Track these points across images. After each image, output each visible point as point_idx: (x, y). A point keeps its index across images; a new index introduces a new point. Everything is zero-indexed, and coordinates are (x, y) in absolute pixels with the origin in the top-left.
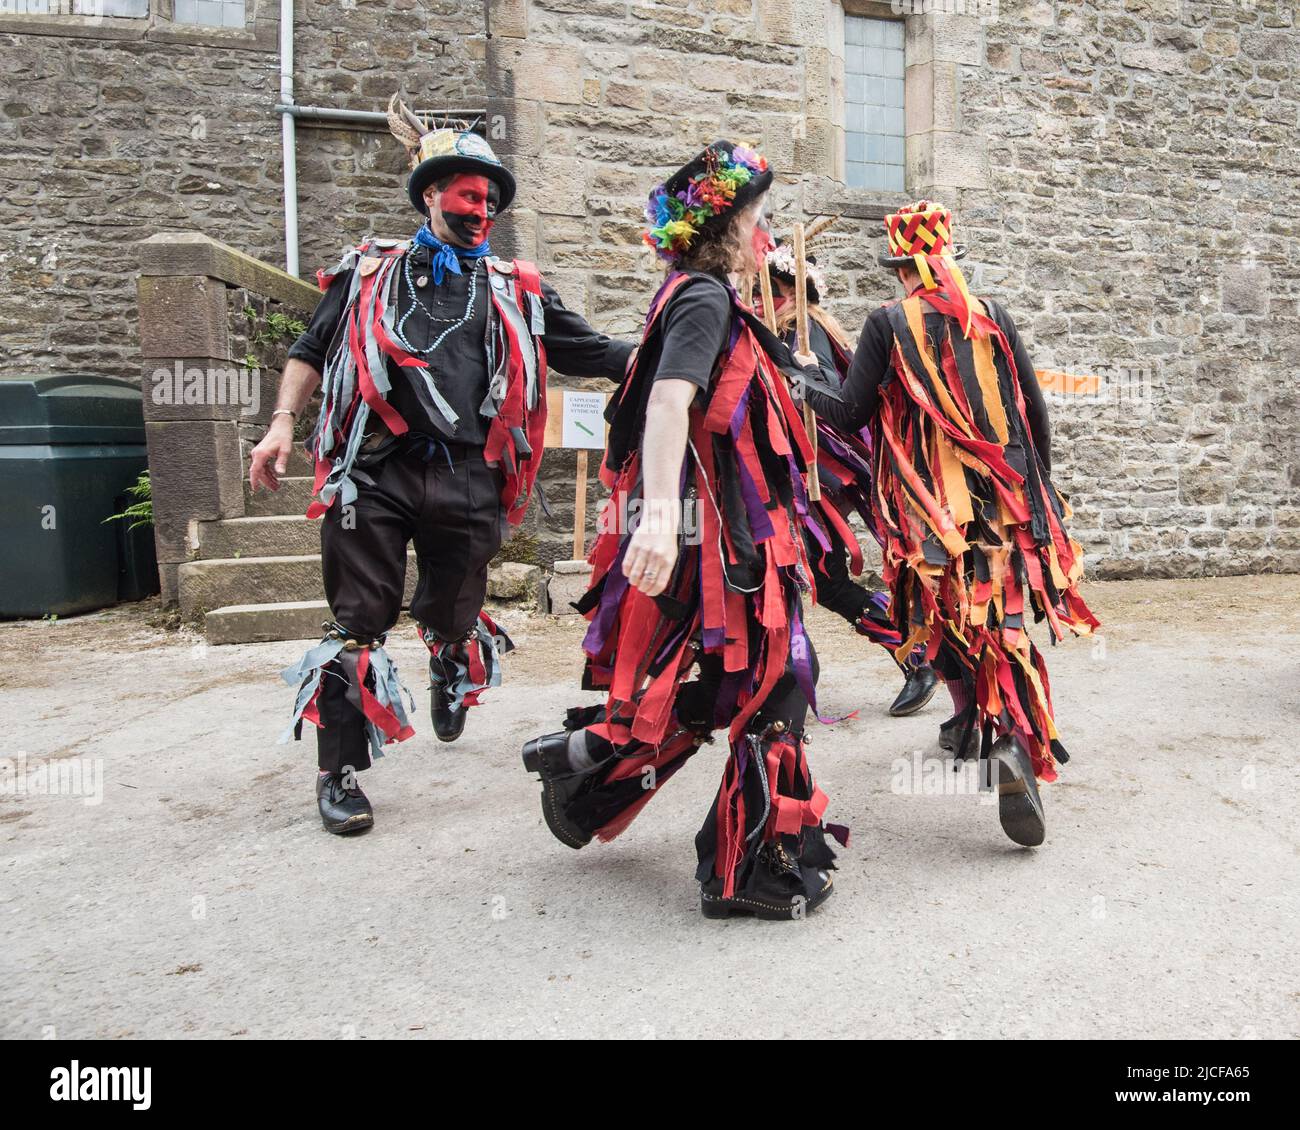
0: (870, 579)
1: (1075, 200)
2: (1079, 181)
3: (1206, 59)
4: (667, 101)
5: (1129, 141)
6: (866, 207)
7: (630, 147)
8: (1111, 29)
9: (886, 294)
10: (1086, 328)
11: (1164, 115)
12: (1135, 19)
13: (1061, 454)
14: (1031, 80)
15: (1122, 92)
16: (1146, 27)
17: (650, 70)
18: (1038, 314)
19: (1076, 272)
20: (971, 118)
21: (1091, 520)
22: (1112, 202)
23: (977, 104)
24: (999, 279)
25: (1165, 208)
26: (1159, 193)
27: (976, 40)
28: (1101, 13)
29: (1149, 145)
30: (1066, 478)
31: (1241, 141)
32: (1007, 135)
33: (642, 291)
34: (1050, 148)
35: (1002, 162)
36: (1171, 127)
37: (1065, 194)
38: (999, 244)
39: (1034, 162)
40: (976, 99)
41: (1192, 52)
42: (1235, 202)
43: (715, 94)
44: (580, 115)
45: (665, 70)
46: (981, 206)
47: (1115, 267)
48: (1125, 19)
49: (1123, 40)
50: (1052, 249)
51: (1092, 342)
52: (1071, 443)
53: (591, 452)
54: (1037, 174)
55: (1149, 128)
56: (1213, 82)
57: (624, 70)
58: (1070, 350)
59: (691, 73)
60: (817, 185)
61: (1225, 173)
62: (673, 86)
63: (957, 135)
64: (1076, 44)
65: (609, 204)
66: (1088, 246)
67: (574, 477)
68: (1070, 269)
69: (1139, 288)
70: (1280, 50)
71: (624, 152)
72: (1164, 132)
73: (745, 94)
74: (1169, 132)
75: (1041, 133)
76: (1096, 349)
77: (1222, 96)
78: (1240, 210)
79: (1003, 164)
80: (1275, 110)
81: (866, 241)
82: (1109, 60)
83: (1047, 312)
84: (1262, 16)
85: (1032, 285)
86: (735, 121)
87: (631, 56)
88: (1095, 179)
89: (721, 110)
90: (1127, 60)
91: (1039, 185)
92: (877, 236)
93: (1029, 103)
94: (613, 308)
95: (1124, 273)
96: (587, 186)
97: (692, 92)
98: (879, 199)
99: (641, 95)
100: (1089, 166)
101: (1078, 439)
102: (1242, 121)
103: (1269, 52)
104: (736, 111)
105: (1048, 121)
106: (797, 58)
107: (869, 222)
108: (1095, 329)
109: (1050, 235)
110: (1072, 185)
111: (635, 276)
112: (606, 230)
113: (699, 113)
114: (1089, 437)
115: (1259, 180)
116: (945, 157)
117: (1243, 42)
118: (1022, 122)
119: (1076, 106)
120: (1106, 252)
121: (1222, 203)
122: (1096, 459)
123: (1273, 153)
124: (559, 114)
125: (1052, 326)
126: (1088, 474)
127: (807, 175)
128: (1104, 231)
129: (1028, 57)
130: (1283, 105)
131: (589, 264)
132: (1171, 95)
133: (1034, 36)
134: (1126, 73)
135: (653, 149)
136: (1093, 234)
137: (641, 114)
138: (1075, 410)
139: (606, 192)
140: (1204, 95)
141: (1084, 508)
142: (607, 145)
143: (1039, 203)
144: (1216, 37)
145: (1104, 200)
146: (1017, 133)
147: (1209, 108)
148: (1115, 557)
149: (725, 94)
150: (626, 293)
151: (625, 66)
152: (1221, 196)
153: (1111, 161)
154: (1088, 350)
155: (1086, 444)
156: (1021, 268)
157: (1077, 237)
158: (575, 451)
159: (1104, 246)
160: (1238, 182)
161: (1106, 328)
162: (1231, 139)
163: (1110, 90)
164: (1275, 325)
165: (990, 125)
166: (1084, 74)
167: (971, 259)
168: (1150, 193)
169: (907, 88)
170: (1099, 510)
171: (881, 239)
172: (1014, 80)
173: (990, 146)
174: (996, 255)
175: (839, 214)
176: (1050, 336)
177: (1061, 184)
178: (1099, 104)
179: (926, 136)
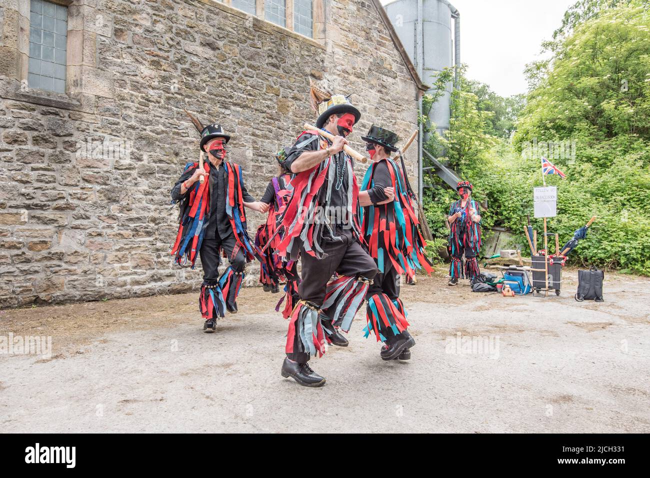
0: (35, 300)
1: (160, 110)
2: (162, 101)
3: (224, 56)
5: (188, 86)
6: (40, 99)
8: (179, 34)
9: (51, 146)
10: (165, 172)
11: (204, 77)
12: (191, 31)
13: (150, 232)
14: (138, 49)
15: (185, 63)
16: (197, 36)
18: (139, 163)
19: (160, 144)
20: (104, 62)
21: (166, 265)
22: (179, 113)
23: (109, 56)
25: (204, 119)
26: (202, 112)
27: (109, 24)
28: (174, 25)
29: (197, 90)
30: (153, 244)
31: (239, 94)
32: (124, 74)
34: (147, 84)
35: (121, 86)
36: (208, 83)
37: (155, 106)
38: (119, 127)
39: (138, 89)
40: (108, 53)
41: (218, 51)
42: (237, 120)
46: (109, 106)
47: (180, 144)
48: (186, 30)
49: (185, 39)
50: (148, 132)
51: (168, 178)
52: (156, 227)
54: (140, 95)
55: (197, 82)
56: (227, 66)
58: (156, 182)
60: (9, 83)
61: (232, 107)
63: (96, 69)
64: (162, 37)
66: (166, 132)
68: (157, 143)
69: (192, 155)
70: (256, 57)
72: (204, 85)
74: (207, 85)
75: (143, 75)
76: (170, 182)
77: (231, 73)
78: (239, 124)
79: (122, 87)
80: (254, 83)
81: (40, 116)
82: (180, 48)
83: (145, 162)
84: (249, 42)
85: (137, 148)
88: (170, 101)
90: (187, 49)
91: (141, 100)
92: (46, 115)
93: (137, 60)
95: (184, 147)
98: (49, 95)
100: (167, 95)
101: (160, 225)
102: (240, 85)
103: (251, 58)
105: (146, 70)
107: (41, 107)
108: (169, 172)
109: (147, 125)
110: (159, 103)
114: (165, 224)
115: (247, 113)
116: (89, 79)
117: (240, 51)
118: (133, 69)
119: (161, 66)
120: (176, 137)
121: (231, 121)
122: (169, 236)
123: (253, 101)
125: (147, 169)
126: (165, 242)
127: (2, 77)
128: (175, 126)
129: (137, 38)
130: (258, 82)
132: (208, 69)
133: (140, 29)
134: (186, 55)
136: (169, 127)
138: (158, 211)
140: (223, 71)
141: (162, 259)
143: (141, 109)
144: (229, 47)
145: (175, 112)
146: (130, 73)
147: (225, 77)
148: (178, 283)
152: (231, 117)
153: (179, 94)
154: (166, 182)
155: (164, 228)
156: (131, 139)
157: (161, 128)
159: (174, 133)
160: (238, 112)
161: (175, 172)
162: (235, 93)
163: (178, 61)
164: (254, 176)
165: (115, 67)
166: (166, 51)
167: (103, 132)
168: (197, 112)
169: (68, 41)
170: (170, 260)
171: (49, 116)
172: (129, 47)
173: (115, 78)
174: (117, 132)
175: (22, 100)
176: (146, 174)
177: (153, 102)
178: (173, 67)
179: (78, 67)
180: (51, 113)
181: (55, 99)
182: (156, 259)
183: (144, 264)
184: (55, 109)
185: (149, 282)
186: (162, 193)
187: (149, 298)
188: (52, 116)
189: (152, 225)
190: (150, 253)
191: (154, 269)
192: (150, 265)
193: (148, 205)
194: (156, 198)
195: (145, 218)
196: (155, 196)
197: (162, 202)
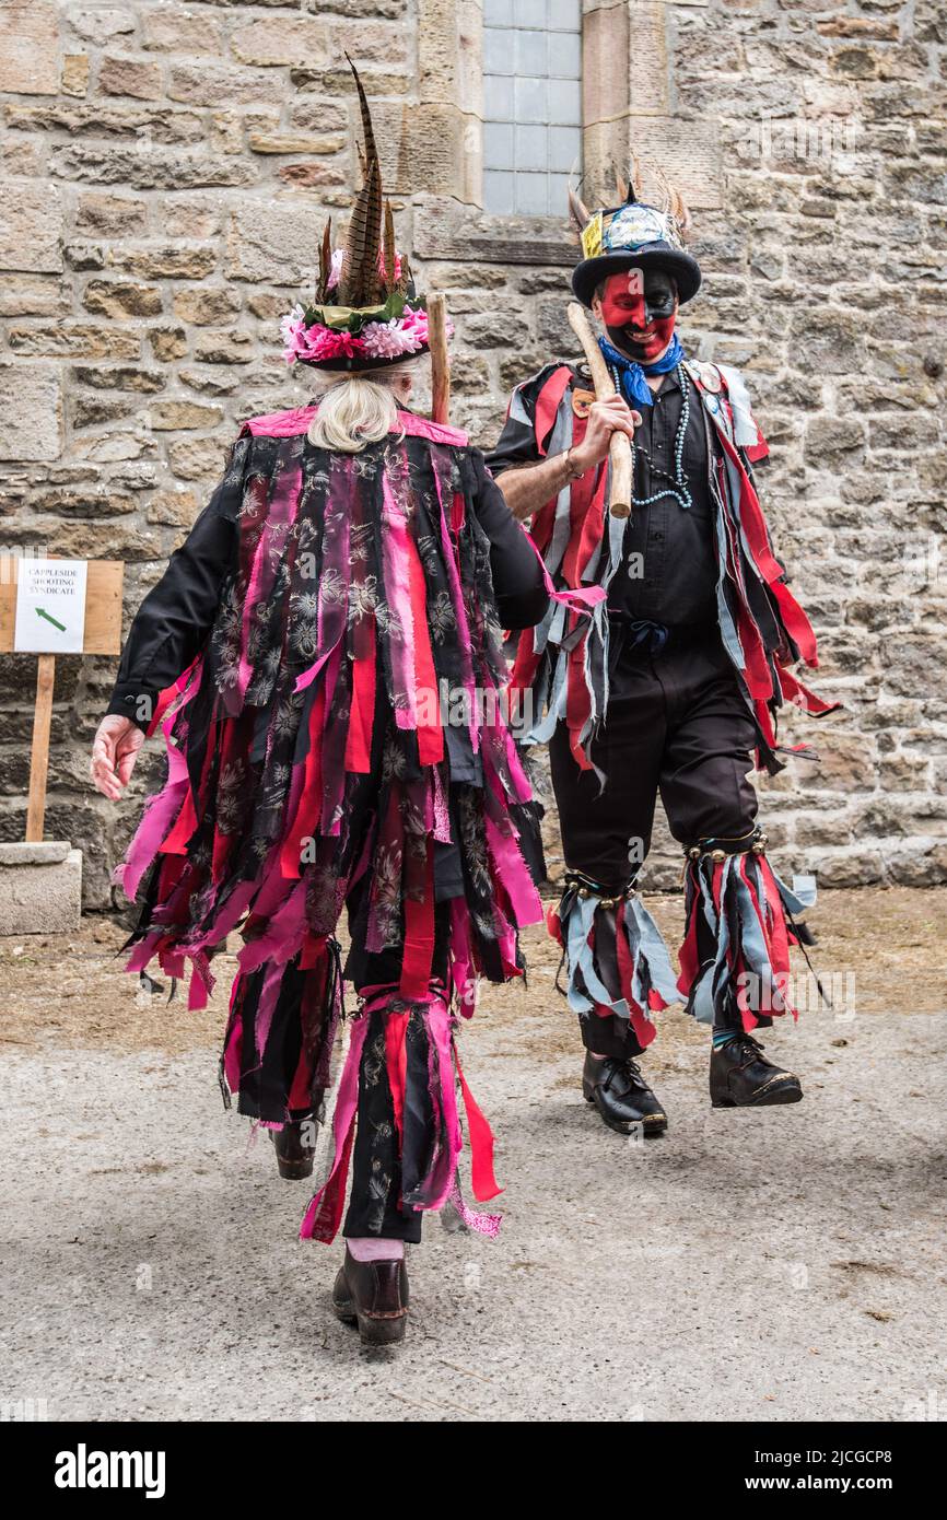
1: (872, 221)
2: (879, 189)
4: (196, 84)
6: (517, 246)
7: (135, 160)
10: (897, 438)
13: (856, 659)
14: (794, 24)
17: (167, 36)
18: (811, 416)
19: (878, 343)
20: (692, 91)
21: (913, 775)
22: (938, 222)
23: (703, 68)
24: (741, 357)
30: (865, 701)
32: (754, 118)
33: (149, 391)
35: (745, 163)
37: (856, 212)
38: (742, 300)
39: (800, 161)
40: (702, 61)
43: (272, 70)
44: (55, 111)
45: (192, 36)
46: (711, 236)
50: (835, 306)
51: (908, 462)
52: (875, 638)
53: (60, 659)
54: (805, 180)
57: (127, 38)
58: (868, 476)
59: (235, 38)
60: (436, 212)
62: (205, 60)
63: (669, 121)
65: (100, 252)
66: (897, 298)
67: (32, 701)
68: (867, 339)
71: (126, 168)
73: (319, 68)
75: (813, 111)
76: (914, 474)
79: (747, 166)
81: (517, 300)
83: (828, 412)
85: (800, 366)
86: (303, 112)
87: (139, 16)
88: (907, 185)
89: (281, 96)
92: (535, 292)
93: (792, 63)
94: (102, 421)
96: (65, 224)
97: (235, 69)
98: (538, 231)
99: (153, 77)
100: (897, 163)
101: (886, 631)
104: (305, 97)
105: (824, 91)
106: (404, 8)
107: (521, 269)
108: (912, 440)
109: (830, 282)
110: (867, 195)
111: (139, 367)
112: (94, 294)
113: (246, 102)
114: (905, 628)
116: (648, 157)
118: (781, 94)
119: (871, 64)
120: (929, 308)
122: (919, 668)
124: (23, 111)
125: (837, 437)
126: (905, 694)
127: (420, 196)
128: (925, 271)
131: (66, 349)
135: (171, 162)
136: (905, 278)
137: (154, 107)
138: (878, 581)
139: (95, 232)
141: (899, 753)
142: (99, 158)
143: (810, 228)
145: (924, 219)
146: (771, 113)
149: (287, 70)
150: (123, 396)
151: (131, 32)
153: (935, 152)
154: (900, 476)
155: (901, 641)
156: (780, 338)
157: (876, 283)
158: (34, 657)
159: (925, 297)
161: (932, 437)
163: (932, 34)
165: (726, 103)
166: (885, 9)
167: (694, 326)
169: (586, 48)
170: (928, 758)
171: (541, 296)
172: (770, 25)
173: (724, 138)
174: (736, 317)
175: (471, 257)
176: (832, 453)
177: (849, 196)
178: (913, 58)
179: (617, 125)
180: (547, 286)
181: (556, 240)
182: (877, 756)
183: (839, 769)
184: (557, 270)
185: (857, 837)
186: (889, 516)
187: (857, 896)
188: (550, 295)
189: (859, 631)
190: (857, 732)
191: (871, 789)
192: (857, 775)
193: (844, 561)
194: (868, 534)
195: (835, 607)
196: (866, 529)
197: (889, 549)
